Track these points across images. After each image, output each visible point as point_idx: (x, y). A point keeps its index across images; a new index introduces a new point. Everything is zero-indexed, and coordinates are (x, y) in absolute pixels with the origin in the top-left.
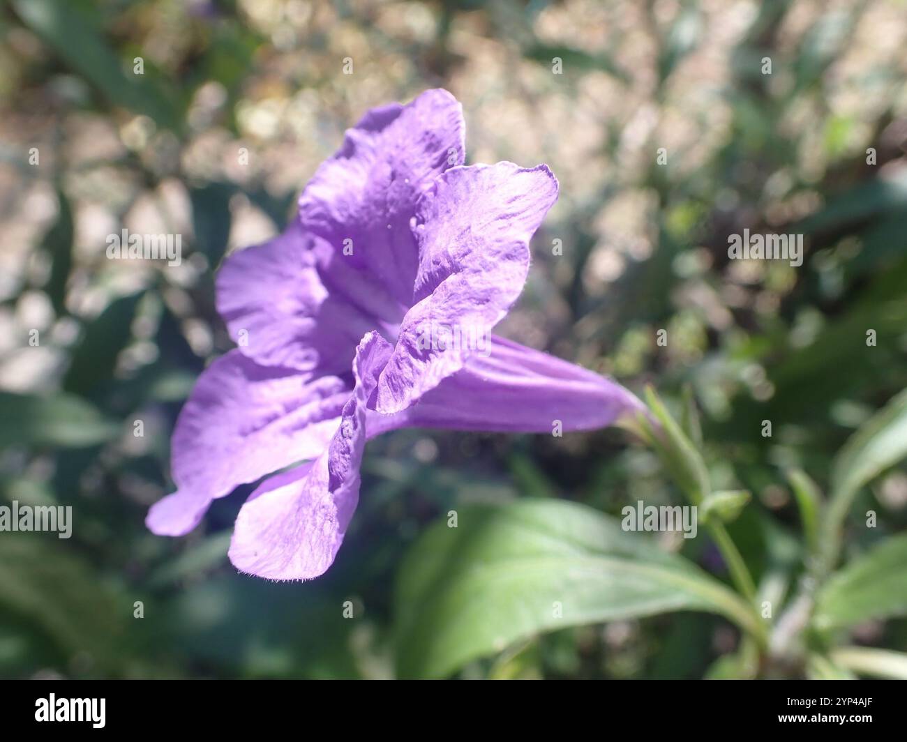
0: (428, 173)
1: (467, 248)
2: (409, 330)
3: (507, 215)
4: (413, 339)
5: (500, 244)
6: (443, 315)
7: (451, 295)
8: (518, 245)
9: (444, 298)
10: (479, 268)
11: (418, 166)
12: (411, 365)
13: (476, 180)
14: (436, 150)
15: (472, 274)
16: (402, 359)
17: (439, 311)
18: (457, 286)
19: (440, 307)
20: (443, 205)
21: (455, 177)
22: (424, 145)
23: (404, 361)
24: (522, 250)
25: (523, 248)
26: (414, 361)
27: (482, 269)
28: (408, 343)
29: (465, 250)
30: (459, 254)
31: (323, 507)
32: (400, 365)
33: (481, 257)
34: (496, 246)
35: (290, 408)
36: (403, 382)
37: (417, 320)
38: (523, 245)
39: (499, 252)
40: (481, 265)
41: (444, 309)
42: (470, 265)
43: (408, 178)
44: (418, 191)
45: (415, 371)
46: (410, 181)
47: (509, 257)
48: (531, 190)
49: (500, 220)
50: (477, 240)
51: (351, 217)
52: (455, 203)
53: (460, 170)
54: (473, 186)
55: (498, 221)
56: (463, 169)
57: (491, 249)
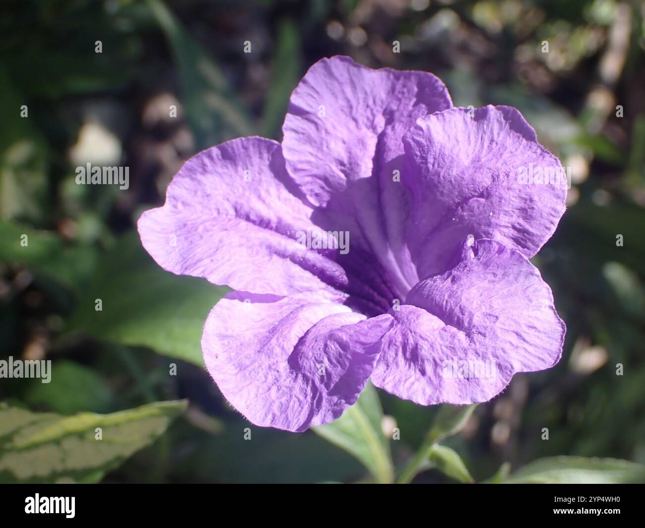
0: (507, 227)
1: (484, 331)
2: (413, 334)
3: (521, 336)
4: (411, 343)
5: (503, 354)
6: (439, 354)
7: (453, 348)
8: (509, 366)
9: (448, 343)
10: (481, 354)
11: (506, 213)
12: (397, 355)
13: (526, 278)
14: (525, 218)
15: (474, 352)
16: (395, 345)
17: (438, 347)
18: (460, 347)
19: (441, 345)
20: (496, 265)
21: (518, 260)
22: (522, 205)
23: (395, 347)
24: (509, 373)
25: (511, 372)
26: (400, 353)
27: (481, 356)
28: (406, 341)
29: (483, 331)
30: (478, 328)
31: (278, 371)
32: (391, 347)
33: (487, 349)
34: (499, 353)
35: (282, 229)
36: (384, 357)
37: (422, 336)
38: (512, 370)
39: (498, 358)
40: (483, 353)
41: (443, 352)
42: (478, 346)
43: (494, 213)
44: (490, 230)
45: (396, 360)
46: (492, 216)
47: (499, 366)
48: (545, 333)
49: (515, 334)
50: (494, 334)
51: (438, 174)
52: (503, 275)
53: (525, 260)
54: (521, 279)
55: (513, 333)
56: (527, 261)
57: (495, 350)
